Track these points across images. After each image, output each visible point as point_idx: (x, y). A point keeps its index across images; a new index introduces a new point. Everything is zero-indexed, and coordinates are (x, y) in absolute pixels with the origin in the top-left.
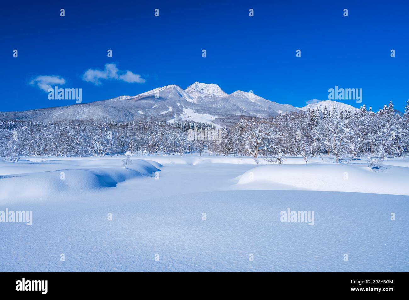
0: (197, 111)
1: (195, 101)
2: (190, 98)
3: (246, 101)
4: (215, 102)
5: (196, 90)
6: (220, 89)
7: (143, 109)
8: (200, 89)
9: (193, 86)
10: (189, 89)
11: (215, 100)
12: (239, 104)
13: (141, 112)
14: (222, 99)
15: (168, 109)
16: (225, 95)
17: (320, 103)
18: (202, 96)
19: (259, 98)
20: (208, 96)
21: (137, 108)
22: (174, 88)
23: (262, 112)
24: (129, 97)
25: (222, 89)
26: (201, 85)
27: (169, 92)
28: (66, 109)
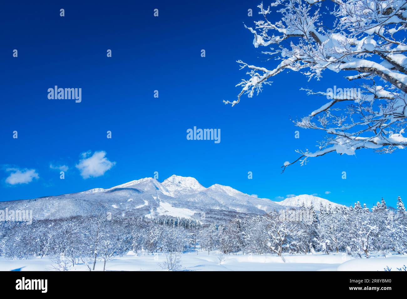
0: (175, 205)
1: (172, 195)
2: (167, 191)
3: (224, 195)
4: (193, 196)
5: (173, 183)
6: (197, 182)
7: (117, 202)
8: (177, 182)
9: (170, 179)
10: (166, 182)
11: (193, 193)
12: (217, 198)
13: (115, 206)
14: (200, 193)
15: (143, 203)
16: (203, 189)
17: (297, 197)
18: (179, 189)
19: (237, 192)
20: (185, 189)
21: (111, 201)
22: (151, 181)
23: (242, 206)
24: (102, 190)
25: (199, 182)
26: (178, 178)
27: (146, 185)
28: (33, 202)
